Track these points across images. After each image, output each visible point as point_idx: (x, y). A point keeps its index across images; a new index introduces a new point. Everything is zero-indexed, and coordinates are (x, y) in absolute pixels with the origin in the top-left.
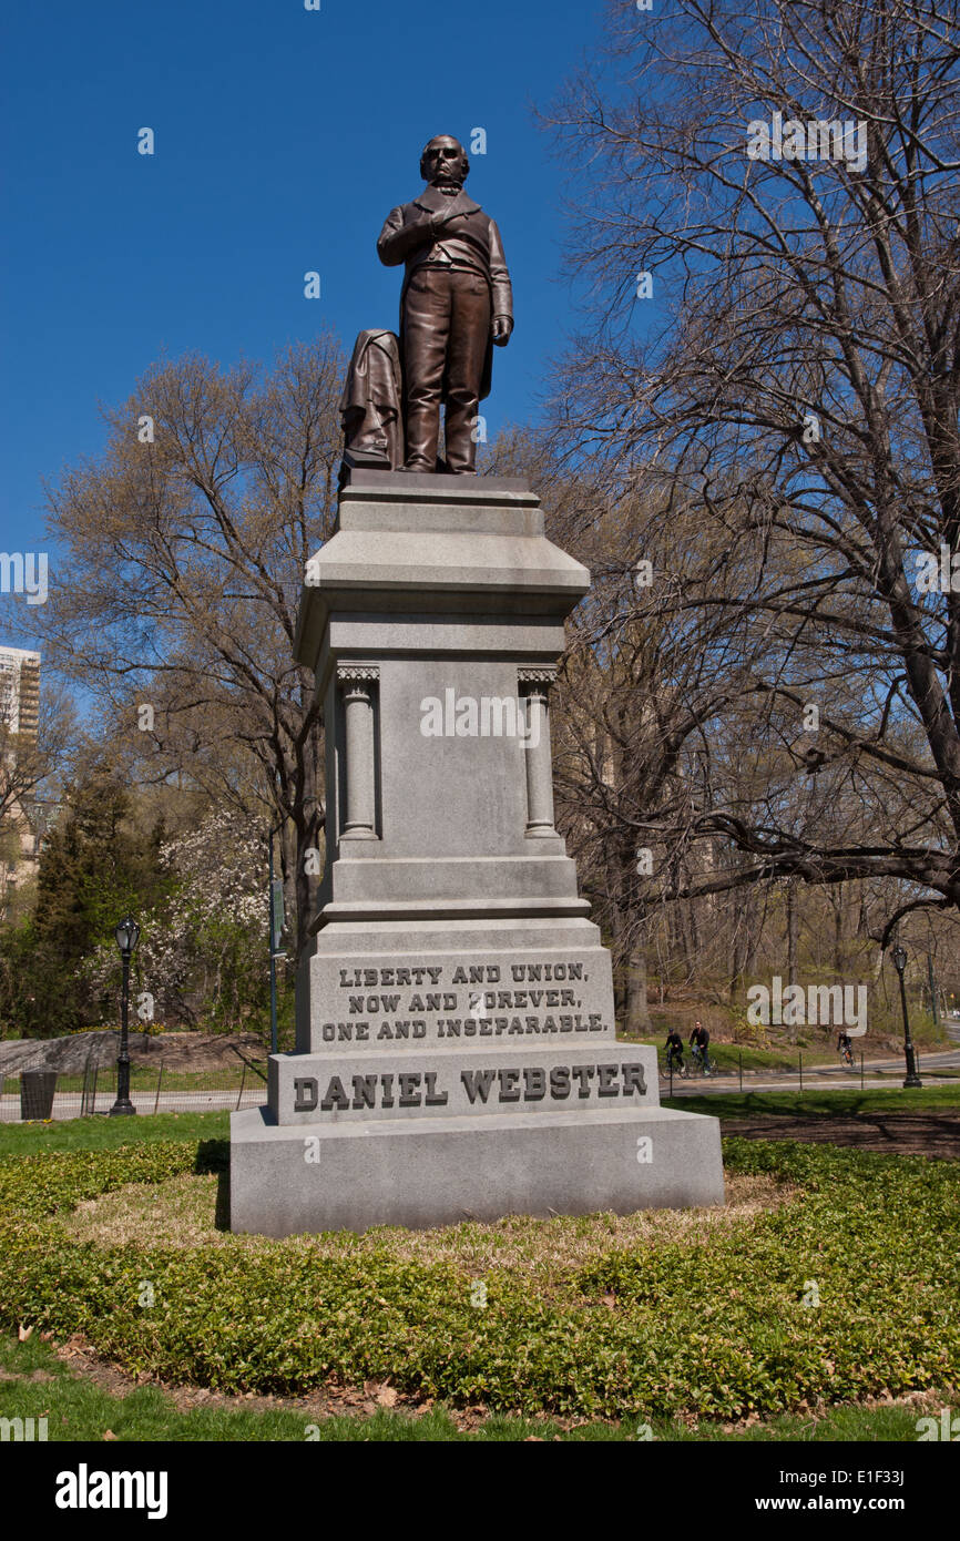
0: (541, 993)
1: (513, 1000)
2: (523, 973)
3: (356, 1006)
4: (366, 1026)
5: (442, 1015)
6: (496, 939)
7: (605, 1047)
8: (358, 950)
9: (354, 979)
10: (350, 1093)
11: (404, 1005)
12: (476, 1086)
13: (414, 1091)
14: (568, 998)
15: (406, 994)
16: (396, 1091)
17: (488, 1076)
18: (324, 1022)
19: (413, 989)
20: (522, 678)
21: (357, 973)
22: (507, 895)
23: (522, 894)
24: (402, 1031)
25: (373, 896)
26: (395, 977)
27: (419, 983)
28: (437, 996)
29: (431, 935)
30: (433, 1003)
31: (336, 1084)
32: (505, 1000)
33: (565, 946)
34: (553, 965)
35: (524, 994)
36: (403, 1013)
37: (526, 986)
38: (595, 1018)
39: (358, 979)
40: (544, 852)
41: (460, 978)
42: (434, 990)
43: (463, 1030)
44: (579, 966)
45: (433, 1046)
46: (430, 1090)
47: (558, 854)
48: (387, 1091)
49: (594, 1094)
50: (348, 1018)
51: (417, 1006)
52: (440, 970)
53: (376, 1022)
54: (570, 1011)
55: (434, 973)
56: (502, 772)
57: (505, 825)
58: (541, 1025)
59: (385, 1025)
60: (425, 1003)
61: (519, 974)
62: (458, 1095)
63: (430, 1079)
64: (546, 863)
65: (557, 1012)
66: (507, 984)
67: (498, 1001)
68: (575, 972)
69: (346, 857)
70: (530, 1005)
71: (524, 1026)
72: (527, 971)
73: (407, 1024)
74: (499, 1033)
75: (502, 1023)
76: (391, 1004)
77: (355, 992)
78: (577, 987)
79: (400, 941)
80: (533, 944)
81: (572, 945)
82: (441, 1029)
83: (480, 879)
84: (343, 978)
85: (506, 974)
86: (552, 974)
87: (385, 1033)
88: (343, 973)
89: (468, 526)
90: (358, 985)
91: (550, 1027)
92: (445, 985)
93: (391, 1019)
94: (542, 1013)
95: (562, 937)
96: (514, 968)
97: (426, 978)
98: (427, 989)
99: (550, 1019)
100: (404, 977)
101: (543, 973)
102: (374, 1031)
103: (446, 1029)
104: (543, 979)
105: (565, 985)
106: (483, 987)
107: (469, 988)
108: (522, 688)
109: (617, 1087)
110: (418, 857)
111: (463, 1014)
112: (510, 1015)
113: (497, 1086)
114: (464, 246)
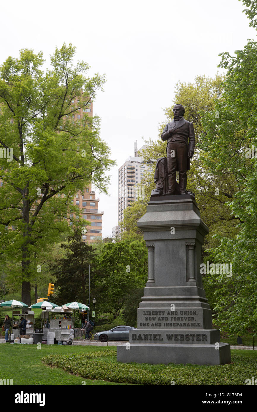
0: (186, 318)
1: (180, 319)
2: (183, 313)
3: (147, 319)
4: (149, 323)
5: (165, 322)
6: (177, 305)
7: (201, 330)
8: (148, 307)
9: (146, 313)
10: (143, 337)
11: (157, 319)
12: (170, 337)
13: (156, 338)
14: (193, 318)
15: (157, 317)
16: (152, 337)
17: (172, 335)
18: (140, 322)
19: (159, 316)
20: (187, 245)
21: (147, 312)
22: (181, 295)
23: (185, 295)
24: (156, 325)
25: (152, 295)
26: (155, 313)
27: (160, 314)
28: (164, 318)
29: (163, 304)
30: (163, 319)
31: (140, 335)
32: (178, 319)
33: (193, 307)
34: (190, 311)
35: (183, 318)
36: (156, 321)
37: (183, 316)
38: (199, 324)
39: (147, 313)
40: (191, 285)
41: (169, 314)
42: (163, 316)
43: (169, 325)
44: (196, 312)
45: (162, 328)
46: (160, 337)
47: (194, 285)
48: (151, 337)
49: (195, 340)
50: (145, 321)
51: (159, 319)
52: (164, 312)
53: (151, 322)
54: (193, 322)
55: (163, 312)
56: (182, 267)
57: (182, 279)
58: (187, 325)
59: (153, 323)
60: (161, 319)
61: (182, 313)
62: (165, 338)
63: (160, 335)
64: (191, 288)
65: (190, 322)
66: (179, 315)
67: (177, 319)
68: (195, 313)
69: (147, 287)
70: (184, 320)
71: (183, 325)
72: (183, 312)
73: (157, 323)
74: (177, 326)
75: (178, 324)
76: (154, 319)
77: (147, 316)
78: (195, 317)
79: (157, 305)
80: (186, 307)
81: (195, 307)
82: (164, 325)
83: (176, 292)
84: (144, 313)
85: (179, 313)
86: (189, 313)
87: (152, 325)
88: (144, 312)
89: (175, 209)
90: (147, 314)
91: (188, 325)
92: (166, 315)
93: (154, 322)
94: (187, 322)
95: (193, 305)
96: (181, 312)
97: (162, 314)
98: (161, 316)
99: (188, 323)
100: (157, 313)
101: (187, 313)
102: (151, 324)
103: (165, 325)
104: (187, 314)
105: (192, 316)
106: (174, 316)
107: (171, 316)
108: (187, 246)
109: (200, 339)
110: (162, 286)
111: (169, 321)
112: (180, 322)
113: (174, 338)
114: (179, 136)
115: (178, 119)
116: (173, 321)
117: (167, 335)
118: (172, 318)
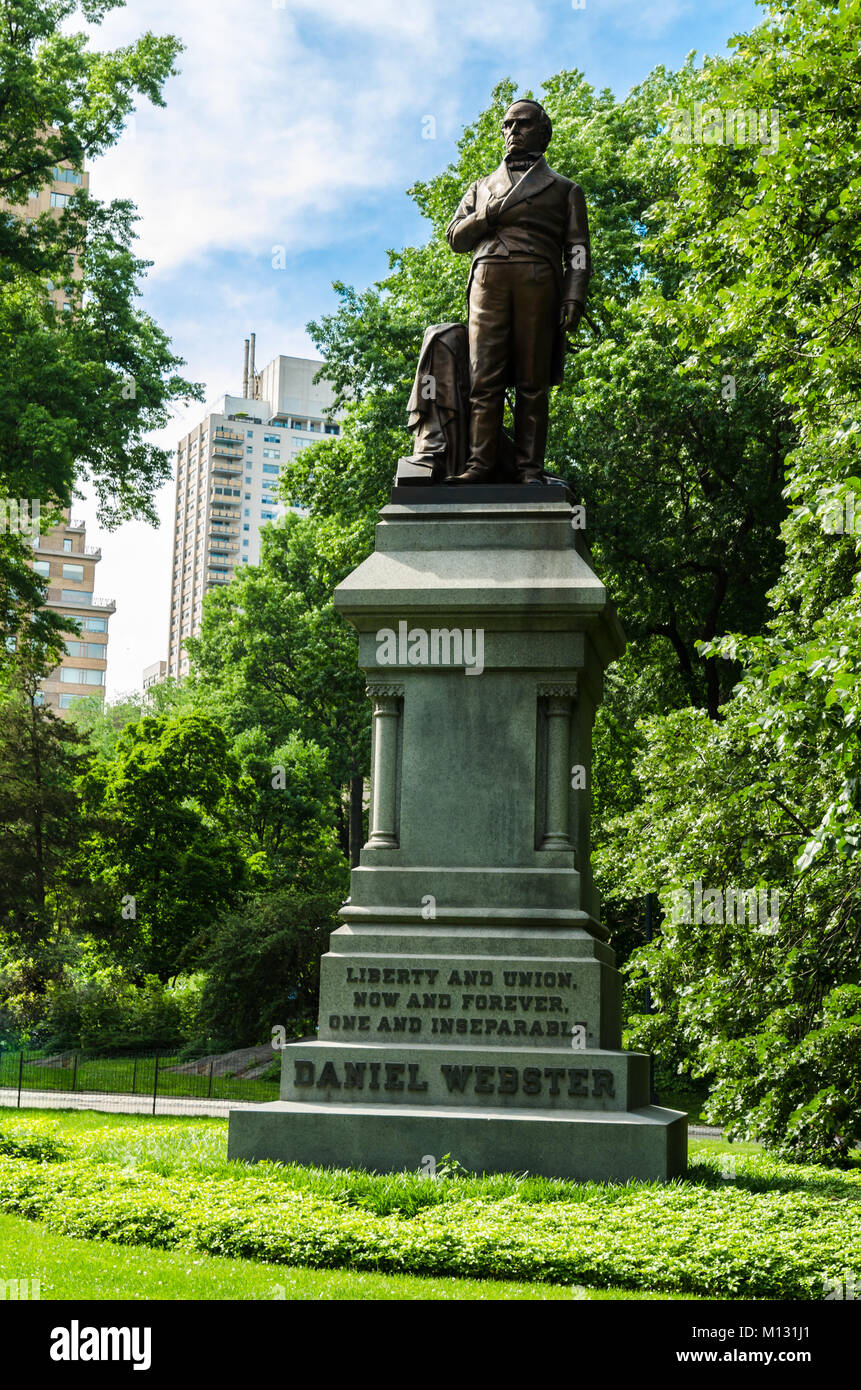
0: (530, 999)
1: (504, 1004)
2: (514, 979)
3: (359, 1000)
4: (368, 1018)
5: (437, 1014)
6: (493, 946)
7: (588, 1053)
8: (366, 951)
9: (359, 976)
10: (342, 1076)
11: (403, 1002)
12: (457, 1079)
13: (399, 1080)
14: (556, 1004)
15: (405, 992)
16: (383, 1078)
17: (468, 1070)
18: (330, 1013)
19: (412, 989)
20: (542, 693)
21: (362, 971)
22: (511, 905)
23: (527, 905)
24: (400, 1025)
25: (387, 902)
26: (396, 977)
27: (417, 982)
28: (434, 996)
29: (433, 939)
30: (429, 1002)
31: (329, 1067)
32: (496, 1002)
33: (558, 956)
34: (544, 972)
35: (514, 998)
36: (402, 1010)
37: (517, 991)
39: (362, 976)
40: (552, 864)
41: (454, 980)
42: (430, 991)
43: (455, 1027)
44: (569, 975)
45: (426, 1042)
46: (413, 1078)
47: (566, 866)
48: (375, 1076)
49: (564, 1094)
50: (350, 1010)
51: (413, 1003)
52: (437, 972)
53: (376, 1015)
54: (558, 1017)
55: (433, 975)
56: (516, 786)
57: (516, 837)
58: (529, 1028)
59: (384, 1019)
60: (422, 1001)
61: (510, 980)
62: (438, 1084)
63: (414, 1069)
64: (552, 875)
65: (544, 1018)
66: (500, 989)
67: (489, 1004)
68: (565, 980)
69: (364, 865)
70: (520, 1009)
71: (512, 1028)
72: (518, 977)
73: (404, 1019)
74: (488, 1032)
75: (492, 1024)
76: (391, 1000)
77: (360, 988)
78: (566, 995)
79: (404, 945)
80: (529, 953)
81: (566, 956)
82: (435, 1026)
83: (487, 890)
84: (349, 975)
85: (498, 979)
86: (542, 981)
87: (384, 1026)
88: (350, 971)
89: (498, 541)
90: (363, 980)
91: (536, 1030)
92: (441, 987)
93: (391, 1014)
94: (530, 1017)
95: (557, 948)
96: (506, 974)
97: (425, 980)
98: (423, 989)
99: (537, 1023)
100: (403, 976)
101: (534, 980)
102: (375, 1023)
103: (439, 1027)
104: (533, 985)
105: (555, 992)
106: (476, 990)
107: (464, 990)
108: (544, 703)
109: (586, 1089)
110: (431, 866)
111: (456, 1013)
112: (499, 1017)
113: (473, 1080)
114: (524, 235)
115: (522, 163)
116: (473, 1013)
117: (447, 1070)
118: (467, 999)
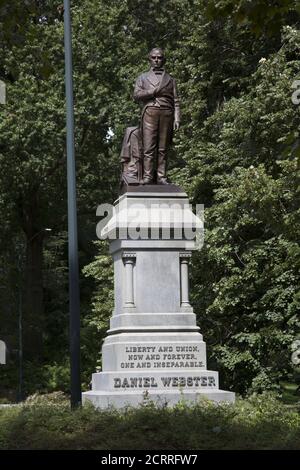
0: (185, 355)
1: (176, 357)
3: (130, 358)
4: (133, 364)
5: (156, 361)
6: (170, 338)
7: (203, 372)
8: (131, 341)
9: (130, 350)
10: (130, 383)
11: (144, 358)
12: (166, 382)
13: (148, 383)
14: (193, 356)
15: (145, 354)
16: (143, 383)
17: (170, 379)
18: (121, 362)
19: (147, 353)
20: (181, 256)
21: (131, 348)
22: (175, 325)
23: (180, 325)
24: (144, 365)
25: (134, 325)
26: (142, 350)
27: (149, 351)
29: (152, 337)
30: (153, 357)
31: (125, 380)
32: (174, 357)
33: (192, 341)
34: (189, 347)
35: (180, 355)
36: (144, 360)
37: (180, 353)
38: (201, 363)
40: (186, 311)
41: (160, 350)
42: (153, 354)
43: (162, 365)
44: (197, 347)
45: (153, 370)
46: (153, 382)
47: (191, 312)
48: (140, 382)
49: (200, 385)
50: (128, 361)
51: (148, 358)
52: (155, 348)
53: (136, 363)
54: (194, 361)
55: (153, 349)
56: (174, 286)
57: (175, 303)
58: (185, 365)
59: (139, 363)
60: (150, 357)
61: (178, 349)
62: (160, 383)
63: (153, 379)
64: (187, 315)
65: (189, 361)
66: (175, 352)
67: (172, 357)
68: (195, 349)
70: (182, 358)
71: (180, 365)
72: (181, 348)
73: (145, 363)
74: (172, 366)
75: (173, 364)
76: (141, 358)
77: (130, 354)
78: (195, 353)
79: (144, 339)
80: (183, 340)
81: (195, 341)
82: (155, 365)
83: (167, 320)
84: (127, 350)
85: (175, 349)
86: (188, 349)
87: (139, 366)
88: (127, 348)
91: (187, 365)
92: (156, 352)
93: (141, 362)
94: (185, 361)
95: (191, 338)
97: (151, 350)
98: (151, 353)
99: (187, 363)
100: (144, 349)
101: (186, 349)
102: (136, 365)
104: (185, 351)
105: (192, 353)
106: (167, 353)
107: (163, 353)
108: (181, 259)
109: (207, 383)
111: (161, 361)
112: (175, 361)
113: (172, 382)
116: (167, 360)
117: (162, 379)
118: (165, 356)
